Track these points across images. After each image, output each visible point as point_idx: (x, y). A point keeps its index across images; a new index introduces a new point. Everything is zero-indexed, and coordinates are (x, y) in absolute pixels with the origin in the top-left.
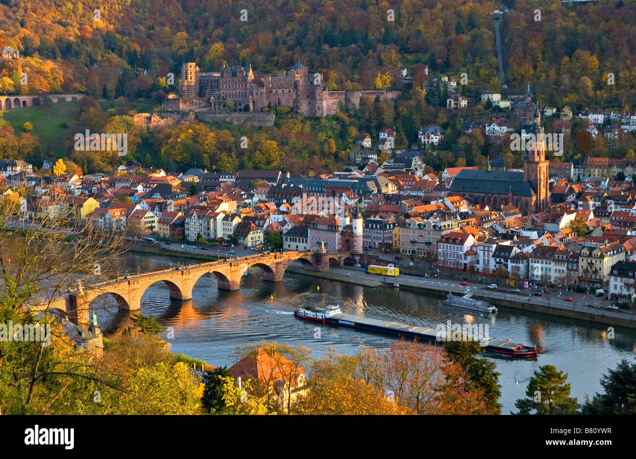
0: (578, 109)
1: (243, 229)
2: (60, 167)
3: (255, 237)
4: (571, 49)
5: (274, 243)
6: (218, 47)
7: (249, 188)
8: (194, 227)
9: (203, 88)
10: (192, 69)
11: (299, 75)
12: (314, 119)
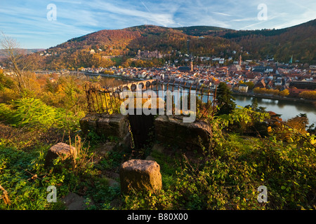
0: (199, 56)
1: (146, 76)
2: (120, 67)
3: (148, 77)
4: (199, 47)
5: (151, 78)
6: (144, 47)
7: (148, 70)
8: (139, 76)
9: (141, 54)
10: (139, 51)
11: (156, 52)
12: (158, 59)
